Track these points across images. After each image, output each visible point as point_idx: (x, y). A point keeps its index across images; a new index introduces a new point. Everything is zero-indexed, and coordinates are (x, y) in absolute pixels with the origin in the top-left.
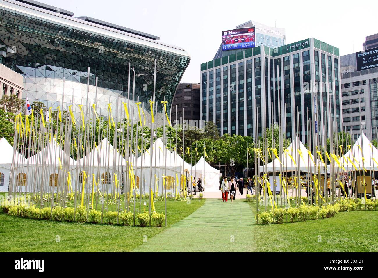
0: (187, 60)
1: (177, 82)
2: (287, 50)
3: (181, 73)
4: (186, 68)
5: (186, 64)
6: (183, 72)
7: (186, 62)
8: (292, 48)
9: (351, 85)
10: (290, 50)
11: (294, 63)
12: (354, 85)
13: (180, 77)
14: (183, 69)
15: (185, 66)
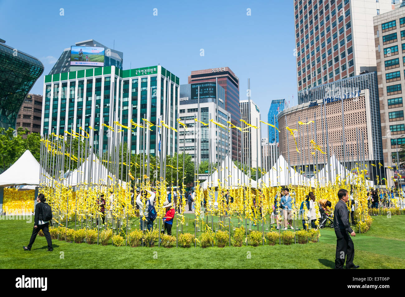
0: (40, 70)
1: (26, 91)
2: (136, 73)
3: (31, 83)
4: (37, 78)
5: (38, 74)
6: (34, 82)
7: (39, 72)
8: (141, 72)
9: (186, 111)
10: (139, 74)
11: (142, 87)
12: (188, 111)
13: (30, 87)
14: (34, 79)
15: (37, 75)
